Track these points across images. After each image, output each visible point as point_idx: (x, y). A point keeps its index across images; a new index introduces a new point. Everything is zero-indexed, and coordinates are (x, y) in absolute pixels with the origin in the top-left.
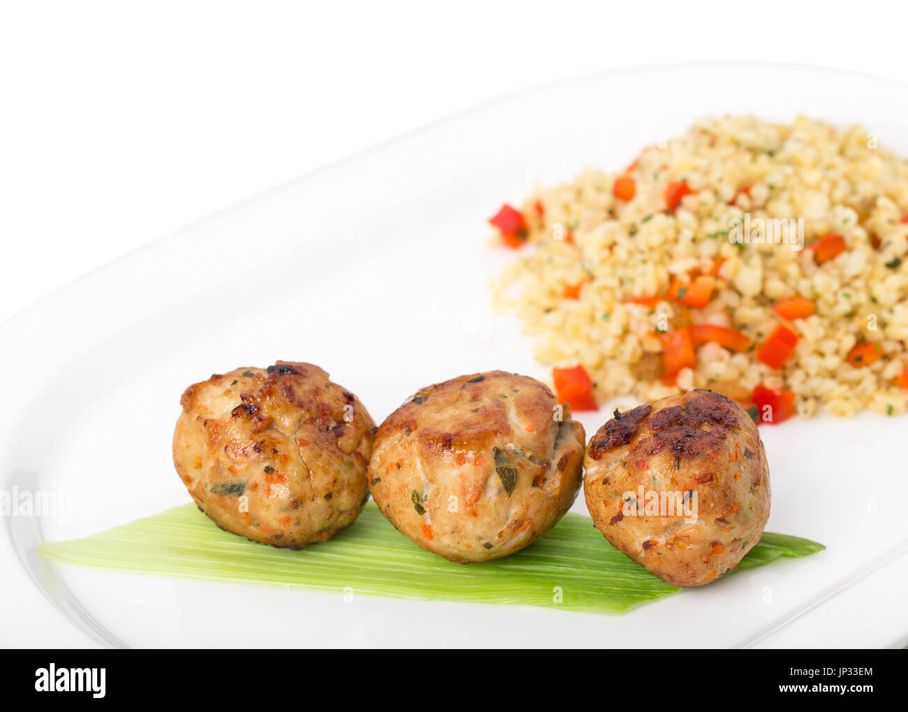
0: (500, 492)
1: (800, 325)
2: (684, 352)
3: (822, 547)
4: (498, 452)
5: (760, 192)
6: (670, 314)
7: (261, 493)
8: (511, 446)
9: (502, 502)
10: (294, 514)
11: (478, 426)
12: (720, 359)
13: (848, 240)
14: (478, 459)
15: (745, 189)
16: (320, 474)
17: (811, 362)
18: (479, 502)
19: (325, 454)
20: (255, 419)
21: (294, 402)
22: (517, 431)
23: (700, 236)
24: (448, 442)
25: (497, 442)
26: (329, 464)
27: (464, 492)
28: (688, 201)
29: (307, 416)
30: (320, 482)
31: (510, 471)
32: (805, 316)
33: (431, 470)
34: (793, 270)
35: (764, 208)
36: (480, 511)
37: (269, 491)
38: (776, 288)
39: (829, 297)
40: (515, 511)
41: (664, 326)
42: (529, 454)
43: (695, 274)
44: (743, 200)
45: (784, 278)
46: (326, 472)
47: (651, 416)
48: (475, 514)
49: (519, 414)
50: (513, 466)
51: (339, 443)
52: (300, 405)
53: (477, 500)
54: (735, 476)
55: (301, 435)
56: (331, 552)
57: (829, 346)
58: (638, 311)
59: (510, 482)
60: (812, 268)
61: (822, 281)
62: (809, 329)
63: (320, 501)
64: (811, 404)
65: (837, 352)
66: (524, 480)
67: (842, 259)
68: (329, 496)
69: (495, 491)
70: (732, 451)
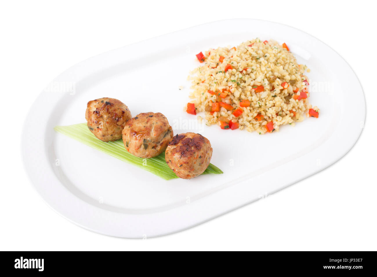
0: (143, 148)
1: (244, 108)
2: (216, 108)
3: (223, 173)
4: (145, 140)
5: (249, 70)
6: (216, 98)
7: (96, 131)
8: (148, 139)
9: (144, 151)
10: (103, 137)
11: (143, 132)
12: (224, 112)
13: (265, 88)
14: (140, 140)
15: (245, 69)
16: (110, 130)
17: (245, 118)
18: (138, 150)
19: (112, 126)
20: (98, 115)
21: (108, 112)
22: (151, 135)
23: (229, 80)
24: (136, 133)
25: (145, 137)
26: (113, 128)
27: (135, 146)
28: (230, 70)
29: (111, 116)
30: (110, 132)
31: (146, 145)
32: (246, 107)
33: (131, 139)
34: (248, 93)
35: (249, 74)
36: (138, 152)
37: (98, 131)
38: (243, 97)
39: (255, 102)
40: (147, 153)
41: (213, 101)
42: (153, 141)
43: (224, 90)
44: (244, 72)
45: (246, 95)
46: (112, 130)
47: (184, 139)
48: (137, 152)
49: (154, 130)
50: (148, 144)
51: (117, 123)
52: (109, 113)
53: (138, 149)
54: (195, 163)
55: (107, 120)
56: (115, 143)
57: (251, 114)
58: (209, 95)
59: (146, 147)
60: (254, 94)
61: (255, 98)
62: (246, 110)
63: (109, 136)
64: (243, 127)
65: (252, 116)
66: (150, 147)
67: (262, 93)
68: (112, 135)
69: (142, 148)
70: (196, 157)
